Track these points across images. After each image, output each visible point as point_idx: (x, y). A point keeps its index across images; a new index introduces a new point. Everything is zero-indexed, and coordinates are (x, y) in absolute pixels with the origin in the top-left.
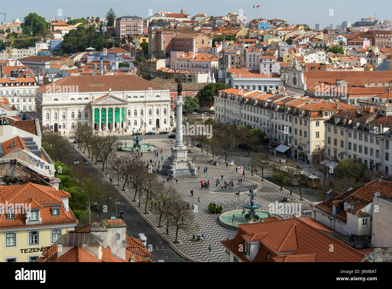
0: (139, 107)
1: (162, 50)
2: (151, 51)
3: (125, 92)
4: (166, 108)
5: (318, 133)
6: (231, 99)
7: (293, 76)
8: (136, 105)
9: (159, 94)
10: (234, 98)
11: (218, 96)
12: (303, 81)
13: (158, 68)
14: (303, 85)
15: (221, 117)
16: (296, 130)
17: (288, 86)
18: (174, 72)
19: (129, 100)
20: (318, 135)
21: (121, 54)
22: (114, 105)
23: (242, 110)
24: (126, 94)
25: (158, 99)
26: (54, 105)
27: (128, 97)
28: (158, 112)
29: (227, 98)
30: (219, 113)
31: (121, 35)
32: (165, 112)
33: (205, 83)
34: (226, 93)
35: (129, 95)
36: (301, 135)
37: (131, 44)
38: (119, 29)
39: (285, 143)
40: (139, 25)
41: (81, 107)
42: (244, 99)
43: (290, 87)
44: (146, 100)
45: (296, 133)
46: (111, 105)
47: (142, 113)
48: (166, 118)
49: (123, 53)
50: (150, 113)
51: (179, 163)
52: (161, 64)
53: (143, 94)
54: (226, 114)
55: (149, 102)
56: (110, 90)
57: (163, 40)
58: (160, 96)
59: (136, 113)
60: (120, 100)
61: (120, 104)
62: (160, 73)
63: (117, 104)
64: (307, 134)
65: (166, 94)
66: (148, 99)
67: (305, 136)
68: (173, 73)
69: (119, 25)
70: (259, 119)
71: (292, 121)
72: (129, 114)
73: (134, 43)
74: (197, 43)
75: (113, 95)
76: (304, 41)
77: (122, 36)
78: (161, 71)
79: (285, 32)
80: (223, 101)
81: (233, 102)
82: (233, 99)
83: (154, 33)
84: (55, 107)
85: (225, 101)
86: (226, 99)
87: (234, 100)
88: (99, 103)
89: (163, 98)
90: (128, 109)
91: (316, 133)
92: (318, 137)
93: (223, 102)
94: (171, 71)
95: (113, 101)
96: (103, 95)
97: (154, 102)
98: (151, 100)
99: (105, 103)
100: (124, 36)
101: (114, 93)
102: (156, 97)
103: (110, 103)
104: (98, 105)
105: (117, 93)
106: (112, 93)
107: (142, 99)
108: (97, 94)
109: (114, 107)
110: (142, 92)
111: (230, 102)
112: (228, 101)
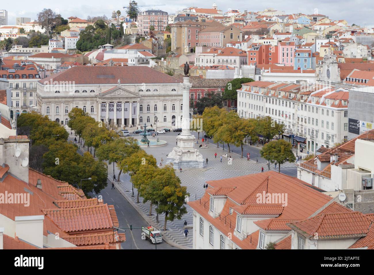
0: (152, 101)
3: (136, 84)
6: (255, 92)
7: (327, 68)
8: (148, 99)
9: (176, 88)
11: (241, 90)
12: (337, 74)
13: (180, 65)
14: (337, 78)
15: (244, 113)
16: (323, 122)
19: (141, 93)
20: (347, 127)
22: (123, 98)
23: (266, 104)
24: (138, 87)
25: (174, 93)
26: (55, 98)
28: (174, 108)
29: (251, 92)
30: (243, 109)
32: (182, 108)
34: (250, 86)
36: (328, 127)
37: (153, 40)
38: (142, 25)
40: (163, 21)
41: (86, 101)
42: (268, 91)
43: (323, 81)
45: (323, 126)
46: (119, 98)
47: (156, 109)
49: (144, 50)
50: (165, 108)
51: (186, 154)
53: (157, 88)
54: (249, 110)
55: (164, 96)
57: (188, 34)
58: (176, 90)
59: (148, 109)
60: (130, 92)
61: (131, 98)
63: (127, 98)
64: (334, 126)
66: (162, 93)
67: (332, 128)
68: (196, 69)
70: (284, 112)
71: (319, 112)
72: (141, 109)
73: (156, 40)
74: (225, 37)
75: (123, 87)
76: (344, 36)
79: (325, 26)
80: (247, 94)
81: (257, 96)
82: (258, 93)
83: (177, 27)
84: (57, 100)
85: (249, 95)
88: (107, 96)
89: (180, 92)
92: (347, 129)
93: (247, 96)
95: (123, 94)
96: (111, 88)
97: (169, 96)
98: (166, 94)
99: (113, 97)
100: (147, 32)
101: (124, 86)
102: (172, 91)
103: (119, 96)
104: (106, 98)
105: (127, 86)
106: (122, 86)
107: (156, 93)
108: (104, 86)
109: (123, 101)
110: (156, 85)
111: (253, 95)
112: (252, 95)
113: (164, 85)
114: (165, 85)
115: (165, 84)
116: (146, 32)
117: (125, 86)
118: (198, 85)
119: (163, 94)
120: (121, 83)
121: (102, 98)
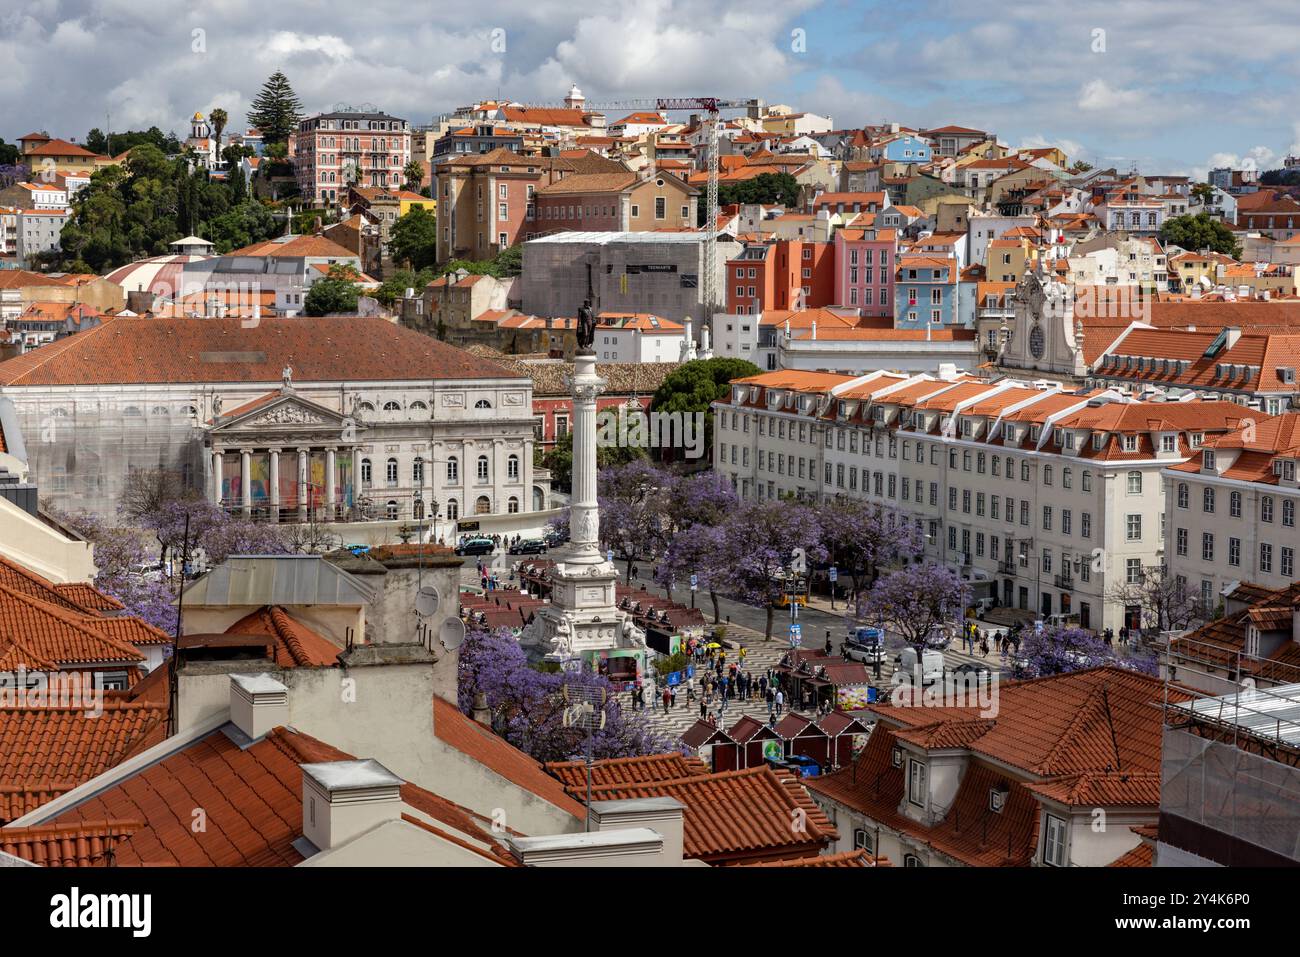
0: (405, 446)
1: (493, 240)
2: (445, 246)
3: (347, 385)
4: (519, 452)
5: (1138, 517)
6: (783, 409)
7: (1030, 321)
8: (393, 439)
9: (489, 396)
10: (793, 406)
11: (729, 403)
12: (1071, 341)
13: (477, 312)
14: (1072, 357)
15: (740, 483)
16: (1047, 511)
17: (1009, 367)
18: (542, 324)
19: (366, 415)
20: (1138, 526)
21: (323, 260)
22: (303, 435)
23: (827, 451)
24: (352, 394)
25: (484, 414)
27: (362, 405)
28: (483, 470)
29: (766, 408)
30: (734, 469)
31: (318, 193)
32: (513, 469)
33: (671, 365)
34: (762, 388)
35: (365, 396)
36: (1066, 530)
37: (364, 221)
38: (311, 166)
39: (1003, 566)
40: (391, 151)
42: (836, 405)
43: (1019, 367)
44: (436, 418)
45: (1047, 526)
46: (289, 436)
47: (419, 472)
48: (517, 492)
49: (332, 258)
51: (584, 632)
52: (489, 297)
53: (424, 396)
54: (760, 473)
55: (449, 426)
56: (288, 373)
57: (498, 200)
58: (493, 405)
59: (392, 473)
60: (328, 415)
61: (330, 434)
62: (486, 330)
63: (317, 435)
64: (1090, 525)
65: (518, 397)
66: (443, 414)
67: (1086, 534)
68: (539, 331)
69: (311, 149)
71: (1032, 477)
72: (367, 474)
73: (374, 220)
74: (635, 211)
75: (300, 395)
76: (1068, 205)
77: (324, 193)
78: (491, 324)
79: (990, 171)
80: (751, 418)
81: (792, 422)
82: (793, 410)
83: (458, 176)
85: (759, 419)
86: (761, 411)
87: (796, 412)
88: (243, 428)
89: (504, 413)
90: (360, 456)
91: (1130, 517)
92: (1138, 535)
93: (752, 425)
94: (529, 322)
95: (300, 418)
96: (256, 397)
97: (467, 426)
98: (456, 419)
99: (265, 430)
100: (332, 193)
101: (303, 390)
102: (477, 406)
103: (288, 428)
104: (239, 434)
105: (314, 389)
106: (297, 389)
107: (420, 416)
108: (232, 391)
109: (303, 446)
110: (419, 387)
111: (777, 421)
112: (772, 419)
113: (446, 387)
114: (452, 387)
115: (450, 383)
116: (328, 193)
117: (307, 389)
118: (555, 386)
119: (444, 419)
120: (293, 381)
121: (225, 434)
